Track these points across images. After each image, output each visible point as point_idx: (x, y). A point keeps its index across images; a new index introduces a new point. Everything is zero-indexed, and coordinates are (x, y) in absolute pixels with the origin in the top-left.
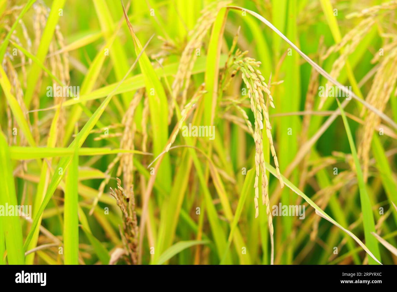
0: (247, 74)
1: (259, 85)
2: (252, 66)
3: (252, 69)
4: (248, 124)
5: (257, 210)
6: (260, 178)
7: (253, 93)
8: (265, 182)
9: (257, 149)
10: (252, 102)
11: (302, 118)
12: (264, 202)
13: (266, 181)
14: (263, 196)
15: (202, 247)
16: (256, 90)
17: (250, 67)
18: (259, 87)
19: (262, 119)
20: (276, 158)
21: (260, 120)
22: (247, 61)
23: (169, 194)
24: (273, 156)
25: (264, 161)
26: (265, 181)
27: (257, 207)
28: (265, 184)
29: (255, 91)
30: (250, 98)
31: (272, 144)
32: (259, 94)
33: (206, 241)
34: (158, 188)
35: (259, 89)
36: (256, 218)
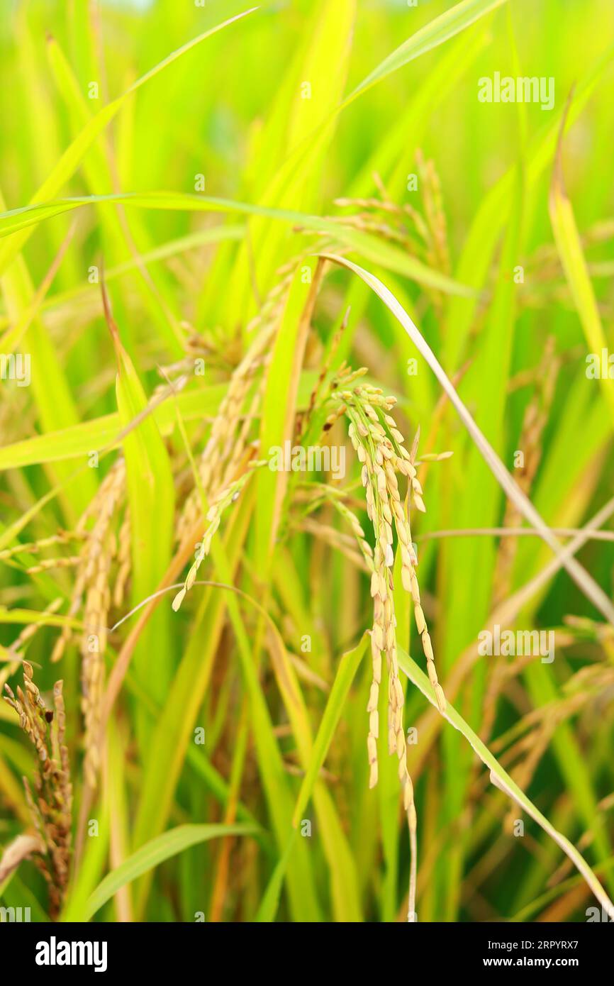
0: (361, 426)
1: (390, 454)
2: (374, 407)
3: (373, 415)
4: (363, 550)
5: (374, 769)
6: (382, 686)
7: (372, 476)
8: (396, 698)
9: (377, 614)
10: (369, 495)
11: (499, 542)
12: (392, 748)
13: (398, 696)
14: (392, 732)
15: (238, 841)
16: (381, 466)
17: (369, 409)
18: (389, 462)
19: (391, 541)
20: (426, 638)
21: (388, 543)
22: (364, 393)
23: (161, 707)
24: (420, 633)
25: (395, 644)
26: (395, 694)
27: (374, 761)
28: (397, 705)
29: (378, 469)
30: (364, 486)
31: (419, 601)
32: (388, 478)
33: (250, 827)
34: (136, 690)
35: (388, 464)
36: (371, 787)
